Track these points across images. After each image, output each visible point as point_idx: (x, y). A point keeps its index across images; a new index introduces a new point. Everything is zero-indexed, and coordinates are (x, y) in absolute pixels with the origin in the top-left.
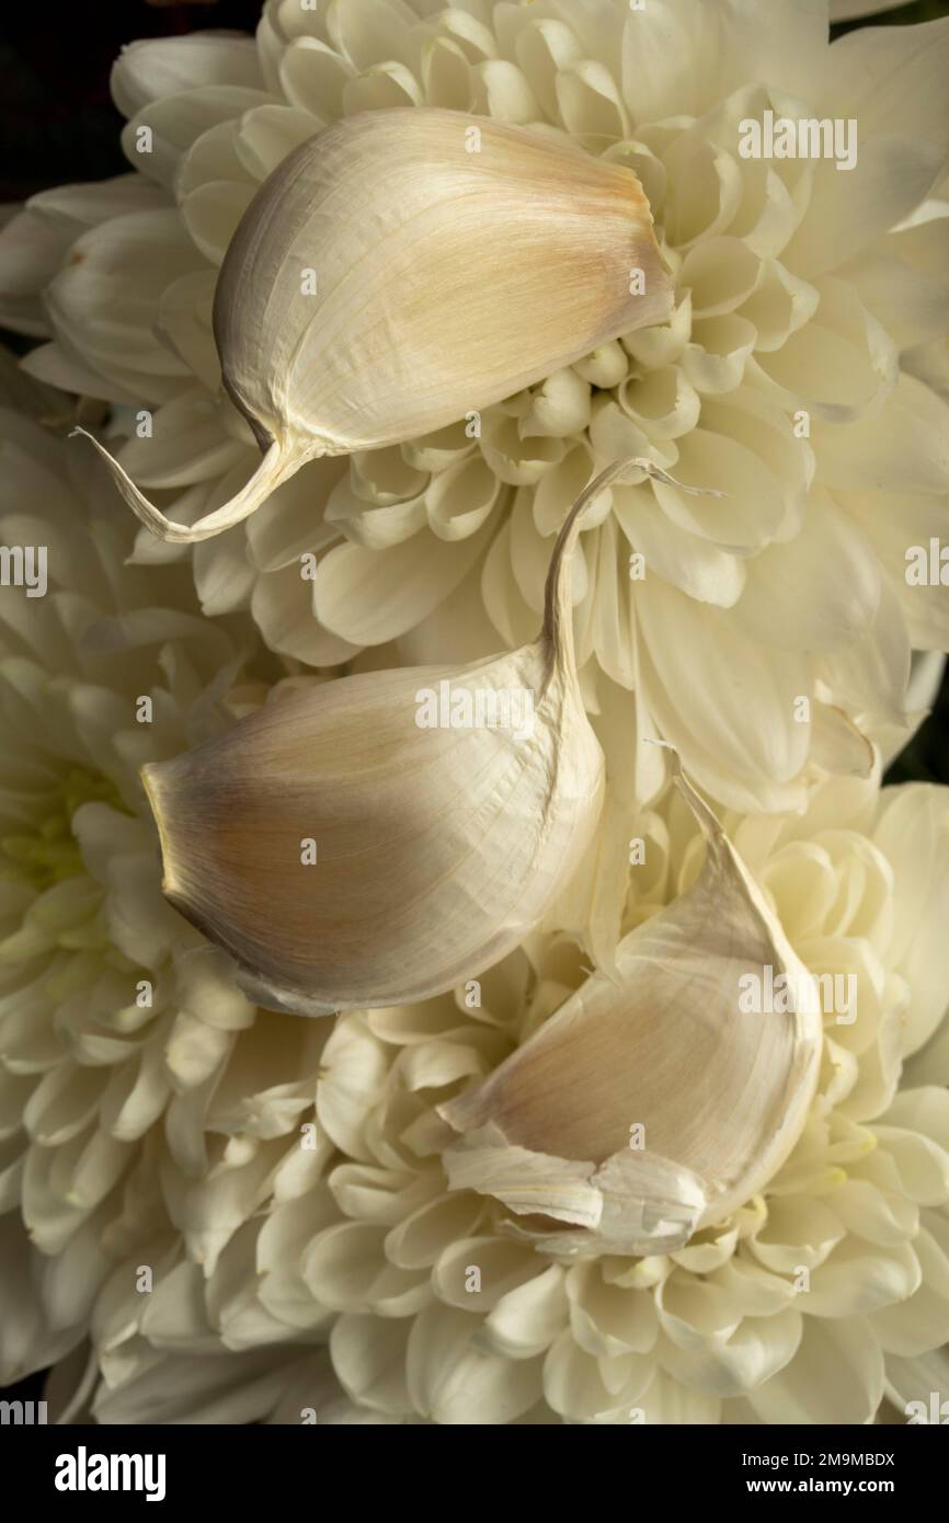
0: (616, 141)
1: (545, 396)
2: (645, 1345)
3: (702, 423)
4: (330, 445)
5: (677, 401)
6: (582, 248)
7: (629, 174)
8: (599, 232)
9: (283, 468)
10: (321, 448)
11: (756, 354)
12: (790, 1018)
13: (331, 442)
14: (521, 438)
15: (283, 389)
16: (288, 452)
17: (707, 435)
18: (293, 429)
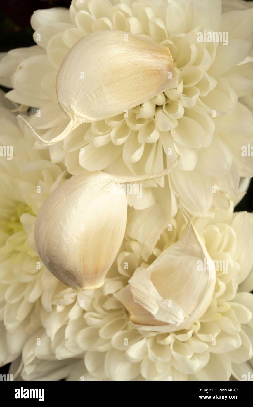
0: (164, 40)
1: (143, 108)
2: (168, 360)
3: (185, 115)
4: (86, 120)
5: (178, 109)
6: (154, 68)
7: (167, 48)
8: (159, 64)
9: (74, 126)
10: (84, 121)
11: (199, 97)
12: (207, 272)
13: (87, 119)
14: (137, 119)
15: (74, 105)
16: (75, 121)
17: (186, 118)
18: (77, 116)
